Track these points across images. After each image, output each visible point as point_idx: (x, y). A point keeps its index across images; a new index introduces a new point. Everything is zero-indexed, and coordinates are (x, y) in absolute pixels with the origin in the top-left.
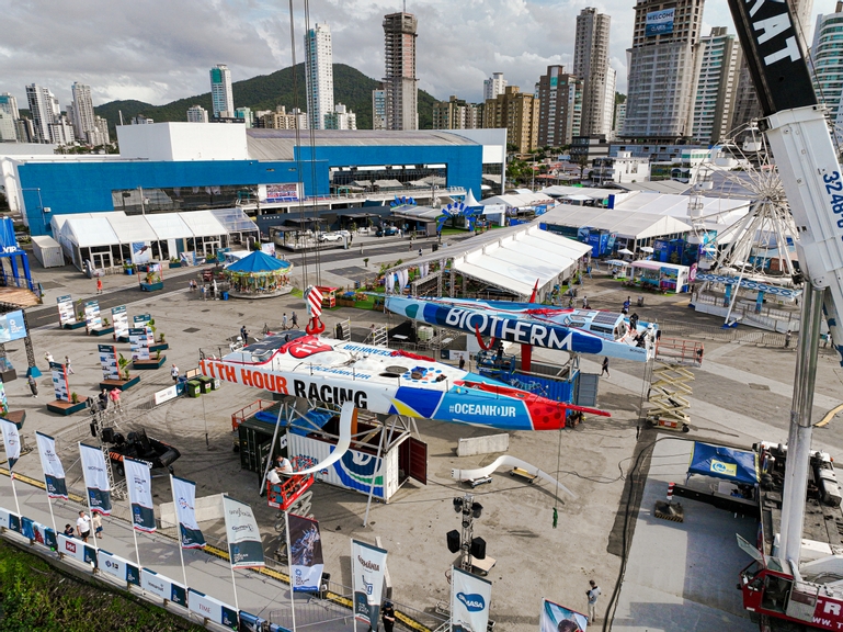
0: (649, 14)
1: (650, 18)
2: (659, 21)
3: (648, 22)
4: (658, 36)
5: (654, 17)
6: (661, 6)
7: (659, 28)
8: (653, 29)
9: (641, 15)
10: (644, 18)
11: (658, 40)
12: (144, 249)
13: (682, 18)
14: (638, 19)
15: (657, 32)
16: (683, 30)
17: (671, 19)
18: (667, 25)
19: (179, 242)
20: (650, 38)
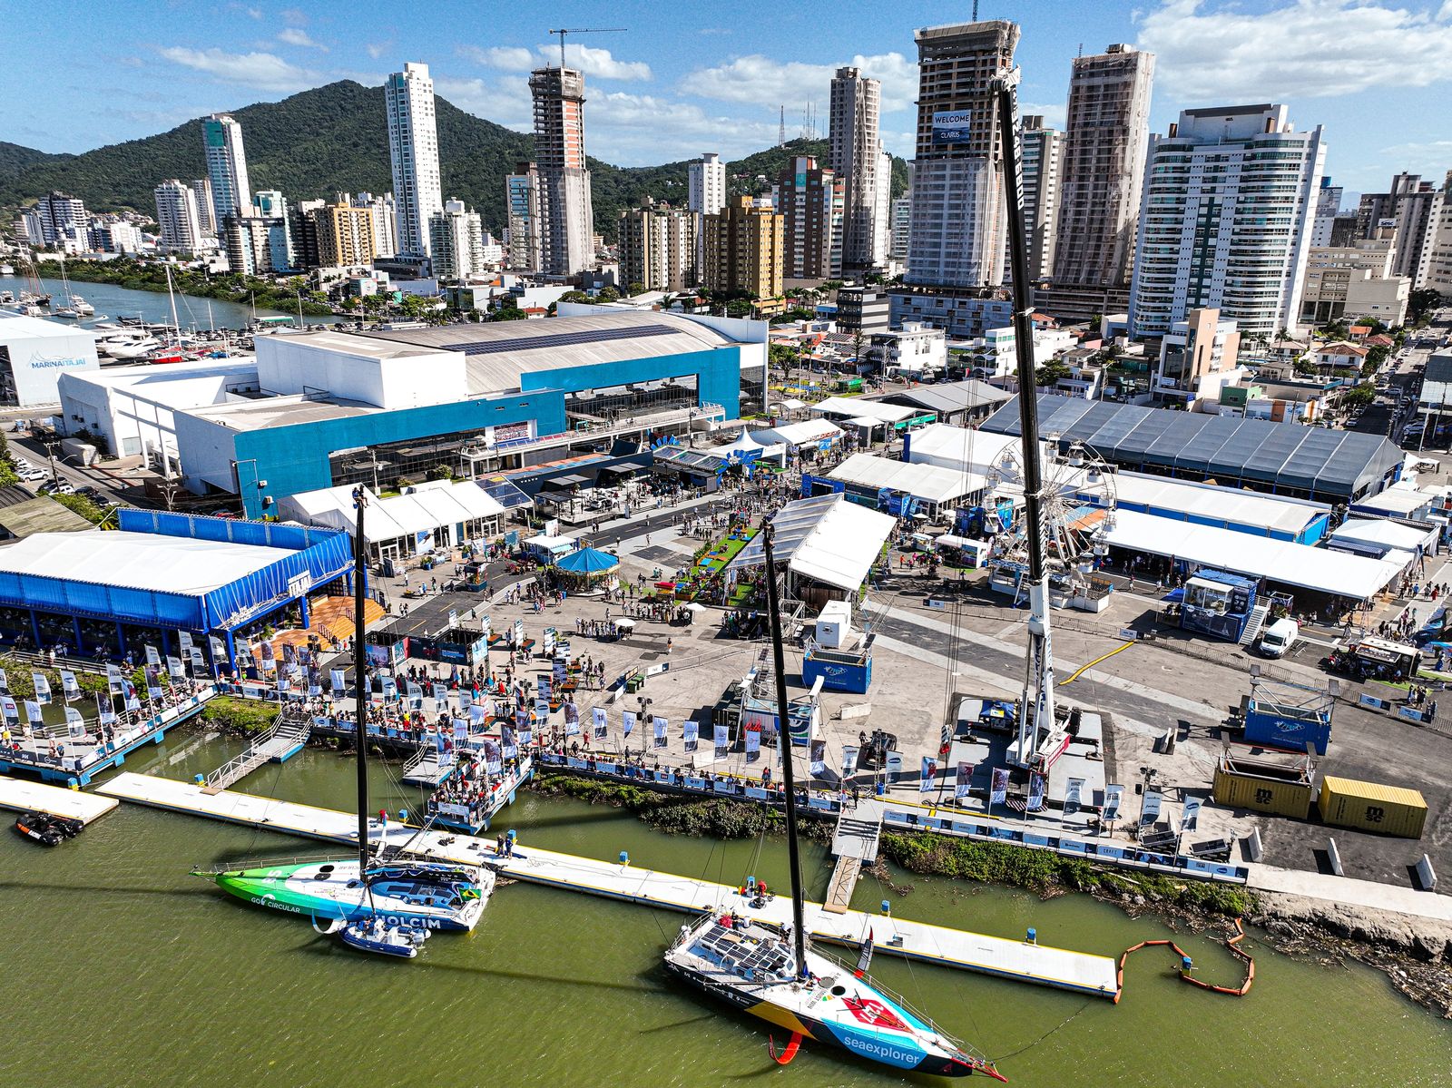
0: (936, 115)
1: (938, 120)
2: (950, 125)
3: (935, 125)
4: (950, 146)
5: (943, 119)
6: (952, 107)
7: (951, 135)
8: (943, 136)
9: (926, 115)
10: (930, 118)
11: (950, 151)
12: (427, 537)
13: (980, 124)
14: (921, 119)
15: (950, 140)
16: (983, 141)
17: (966, 124)
18: (961, 131)
19: (460, 526)
20: (939, 148)
